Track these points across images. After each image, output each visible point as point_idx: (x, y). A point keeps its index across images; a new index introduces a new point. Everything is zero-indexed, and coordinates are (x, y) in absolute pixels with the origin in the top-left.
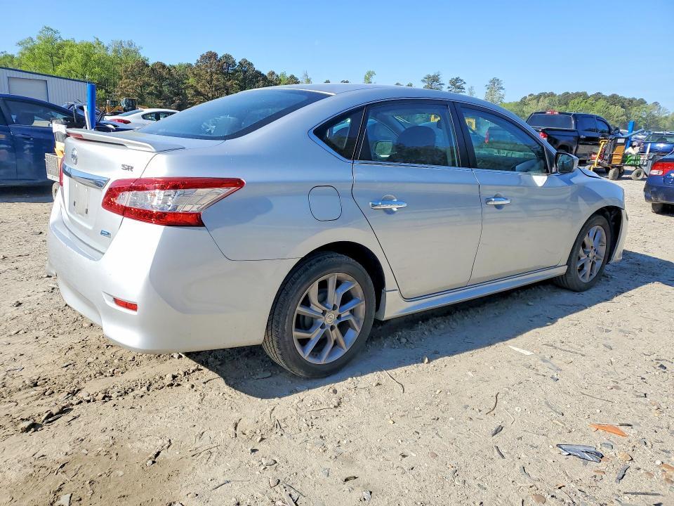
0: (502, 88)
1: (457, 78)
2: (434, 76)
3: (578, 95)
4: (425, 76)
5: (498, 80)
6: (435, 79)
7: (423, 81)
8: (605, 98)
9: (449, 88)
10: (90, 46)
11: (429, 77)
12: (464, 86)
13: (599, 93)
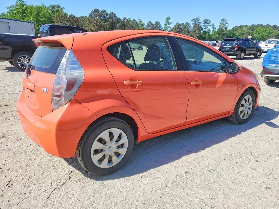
0: (227, 23)
1: (207, 19)
2: (197, 19)
3: (258, 26)
4: (193, 19)
5: (225, 19)
6: (197, 20)
7: (192, 21)
8: (271, 26)
9: (203, 24)
10: (40, 7)
11: (194, 19)
12: (210, 22)
13: (268, 24)
